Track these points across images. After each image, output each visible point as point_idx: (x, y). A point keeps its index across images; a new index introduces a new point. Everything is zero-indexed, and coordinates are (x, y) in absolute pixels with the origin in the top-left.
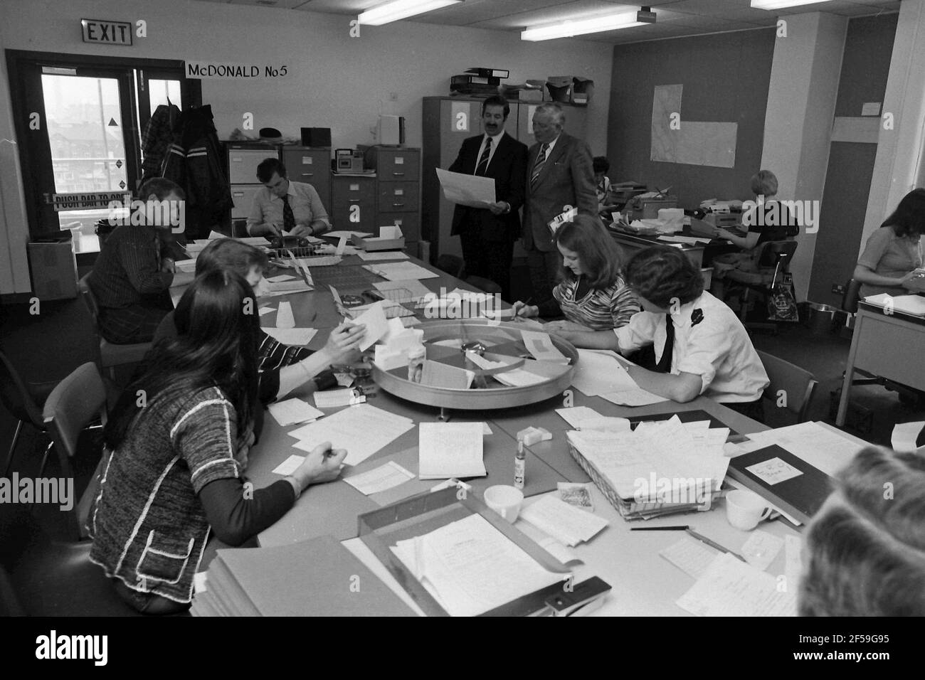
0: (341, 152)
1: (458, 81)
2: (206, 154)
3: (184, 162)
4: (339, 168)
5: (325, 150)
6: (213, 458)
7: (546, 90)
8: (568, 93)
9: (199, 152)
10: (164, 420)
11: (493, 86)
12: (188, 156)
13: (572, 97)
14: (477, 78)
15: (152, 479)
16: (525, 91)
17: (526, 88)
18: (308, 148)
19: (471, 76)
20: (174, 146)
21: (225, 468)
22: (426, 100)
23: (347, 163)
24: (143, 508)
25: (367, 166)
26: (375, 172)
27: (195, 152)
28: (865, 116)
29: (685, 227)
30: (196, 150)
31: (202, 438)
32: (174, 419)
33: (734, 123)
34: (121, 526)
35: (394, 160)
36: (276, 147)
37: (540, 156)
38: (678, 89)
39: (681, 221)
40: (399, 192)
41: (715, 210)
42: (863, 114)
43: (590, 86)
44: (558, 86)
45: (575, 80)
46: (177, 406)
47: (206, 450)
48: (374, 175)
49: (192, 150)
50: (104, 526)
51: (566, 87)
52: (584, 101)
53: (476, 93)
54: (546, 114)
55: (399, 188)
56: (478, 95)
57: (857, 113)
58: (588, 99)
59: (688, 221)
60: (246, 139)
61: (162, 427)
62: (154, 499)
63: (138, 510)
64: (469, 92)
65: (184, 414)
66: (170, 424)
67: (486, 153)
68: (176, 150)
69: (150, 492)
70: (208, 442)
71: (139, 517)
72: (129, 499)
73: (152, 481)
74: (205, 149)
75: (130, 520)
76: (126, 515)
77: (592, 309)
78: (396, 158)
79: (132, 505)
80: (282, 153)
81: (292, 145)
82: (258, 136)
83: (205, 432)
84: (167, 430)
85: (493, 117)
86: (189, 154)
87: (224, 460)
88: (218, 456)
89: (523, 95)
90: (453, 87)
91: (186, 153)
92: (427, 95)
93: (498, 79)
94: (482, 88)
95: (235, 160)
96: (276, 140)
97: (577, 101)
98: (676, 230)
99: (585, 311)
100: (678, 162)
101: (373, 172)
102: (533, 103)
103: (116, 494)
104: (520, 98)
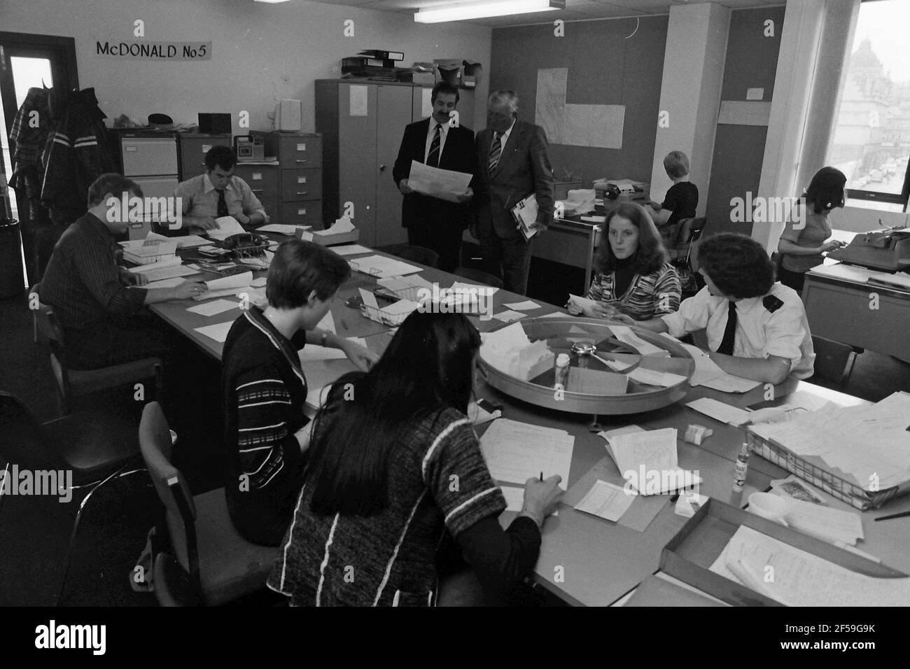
0: (241, 139)
1: (350, 64)
2: (95, 143)
3: (73, 153)
4: (240, 156)
5: (226, 137)
6: (479, 490)
7: (438, 73)
8: (458, 76)
9: (89, 142)
10: (411, 450)
11: (388, 69)
12: (76, 146)
13: (462, 80)
14: (374, 61)
15: (398, 528)
16: (418, 74)
17: (420, 71)
18: (207, 135)
19: (367, 59)
20: (57, 134)
21: (495, 499)
22: (318, 83)
23: (247, 151)
24: (385, 566)
25: (269, 153)
26: (277, 160)
27: (85, 141)
28: (751, 101)
29: (596, 207)
30: (84, 139)
31: (462, 466)
32: (424, 448)
33: (621, 106)
34: (362, 589)
35: (296, 147)
36: (174, 134)
37: (495, 144)
38: (563, 72)
39: (593, 201)
40: (302, 180)
41: (623, 190)
42: (747, 99)
43: (478, 69)
44: (449, 68)
45: (465, 63)
46: (423, 431)
47: (469, 481)
48: (277, 163)
49: (79, 140)
50: (338, 594)
51: (455, 71)
52: (473, 84)
53: (372, 75)
54: (503, 104)
55: (302, 176)
56: (374, 78)
57: (742, 97)
58: (476, 82)
59: (600, 202)
60: (133, 126)
61: (410, 459)
62: (398, 553)
63: (381, 570)
64: (365, 75)
65: (435, 439)
66: (419, 454)
67: (437, 141)
68: (61, 139)
69: (394, 545)
70: (469, 470)
71: (383, 576)
72: (370, 557)
73: (398, 531)
74: (95, 137)
75: (373, 582)
76: (367, 576)
77: (638, 301)
78: (298, 144)
79: (373, 563)
80: (180, 142)
81: (186, 132)
82: (147, 123)
83: (464, 459)
84: (416, 461)
85: (446, 105)
86: (77, 143)
87: (491, 490)
88: (483, 486)
89: (417, 78)
90: (345, 69)
91: (72, 142)
92: (318, 78)
93: (392, 61)
94: (378, 71)
95: (128, 149)
96: (167, 126)
97: (467, 84)
98: (590, 211)
99: (631, 305)
100: (563, 143)
101: (276, 159)
102: (427, 86)
103: (354, 553)
104: (414, 81)
